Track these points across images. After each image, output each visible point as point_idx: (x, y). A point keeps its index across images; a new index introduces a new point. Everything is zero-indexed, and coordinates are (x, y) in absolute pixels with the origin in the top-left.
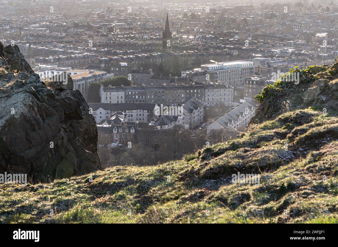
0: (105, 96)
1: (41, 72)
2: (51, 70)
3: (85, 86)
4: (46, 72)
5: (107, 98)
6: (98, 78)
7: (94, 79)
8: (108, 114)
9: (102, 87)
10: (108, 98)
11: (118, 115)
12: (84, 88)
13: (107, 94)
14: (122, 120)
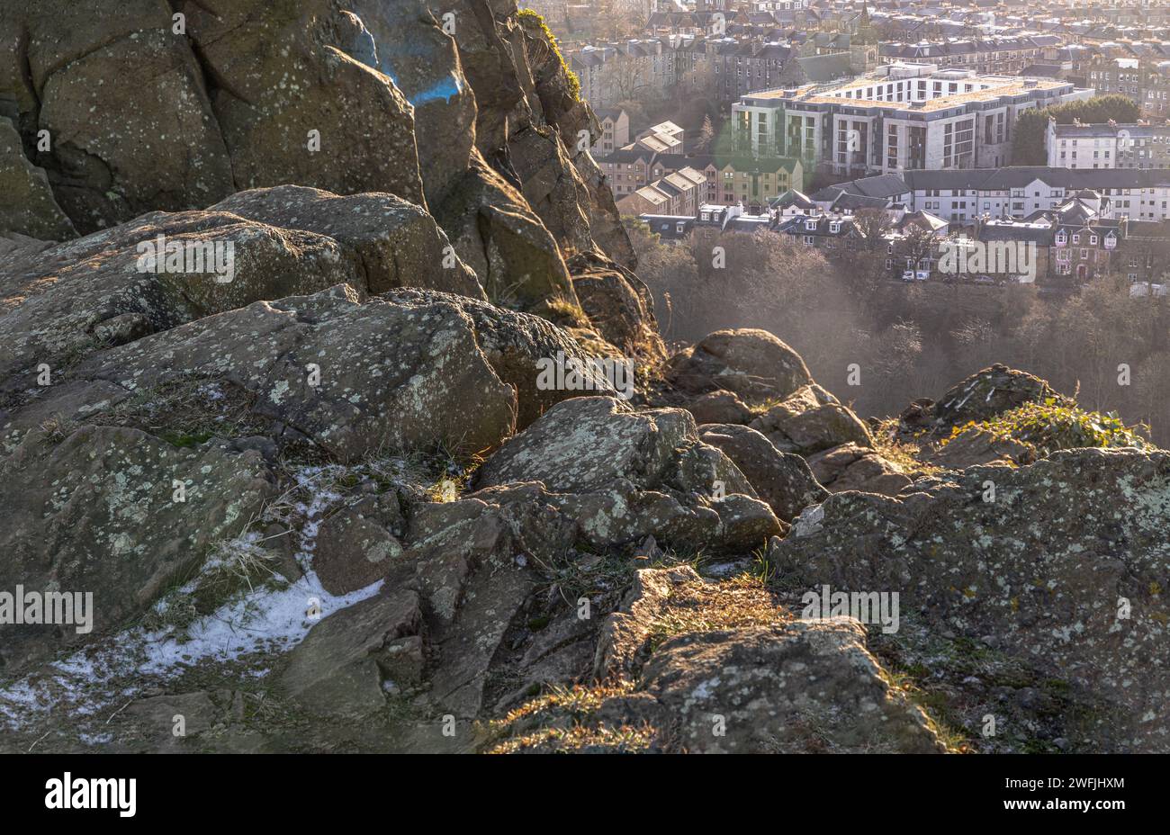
0: (1060, 150)
1: (890, 83)
2: (919, 76)
3: (1008, 120)
4: (905, 82)
5: (1063, 155)
6: (1047, 100)
7: (1034, 103)
8: (1057, 196)
9: (1052, 124)
10: (1069, 156)
11: (1082, 200)
12: (1004, 127)
13: (1064, 144)
14: (1090, 212)
